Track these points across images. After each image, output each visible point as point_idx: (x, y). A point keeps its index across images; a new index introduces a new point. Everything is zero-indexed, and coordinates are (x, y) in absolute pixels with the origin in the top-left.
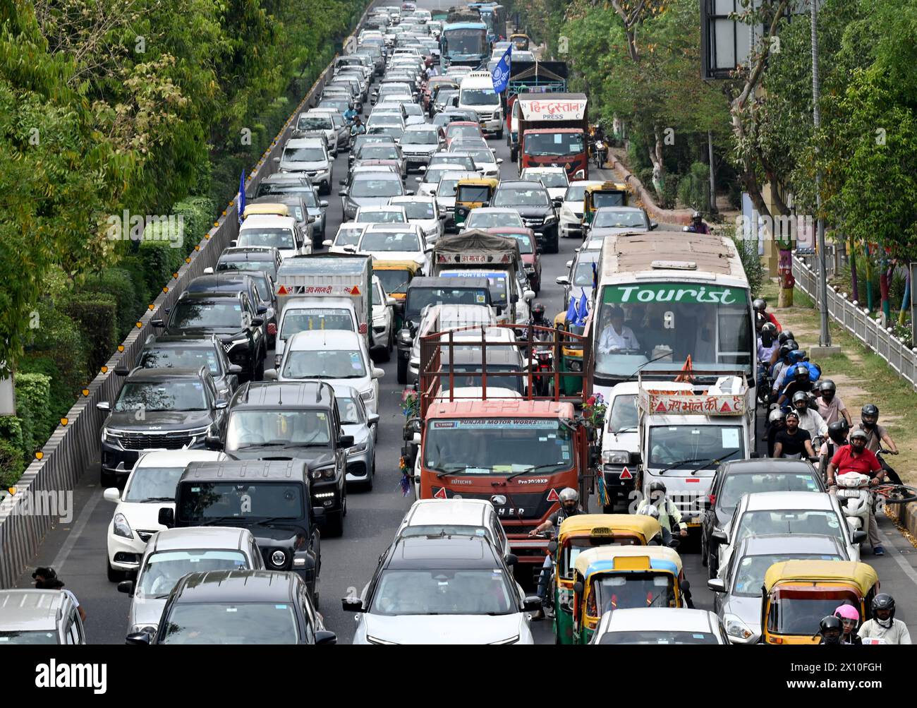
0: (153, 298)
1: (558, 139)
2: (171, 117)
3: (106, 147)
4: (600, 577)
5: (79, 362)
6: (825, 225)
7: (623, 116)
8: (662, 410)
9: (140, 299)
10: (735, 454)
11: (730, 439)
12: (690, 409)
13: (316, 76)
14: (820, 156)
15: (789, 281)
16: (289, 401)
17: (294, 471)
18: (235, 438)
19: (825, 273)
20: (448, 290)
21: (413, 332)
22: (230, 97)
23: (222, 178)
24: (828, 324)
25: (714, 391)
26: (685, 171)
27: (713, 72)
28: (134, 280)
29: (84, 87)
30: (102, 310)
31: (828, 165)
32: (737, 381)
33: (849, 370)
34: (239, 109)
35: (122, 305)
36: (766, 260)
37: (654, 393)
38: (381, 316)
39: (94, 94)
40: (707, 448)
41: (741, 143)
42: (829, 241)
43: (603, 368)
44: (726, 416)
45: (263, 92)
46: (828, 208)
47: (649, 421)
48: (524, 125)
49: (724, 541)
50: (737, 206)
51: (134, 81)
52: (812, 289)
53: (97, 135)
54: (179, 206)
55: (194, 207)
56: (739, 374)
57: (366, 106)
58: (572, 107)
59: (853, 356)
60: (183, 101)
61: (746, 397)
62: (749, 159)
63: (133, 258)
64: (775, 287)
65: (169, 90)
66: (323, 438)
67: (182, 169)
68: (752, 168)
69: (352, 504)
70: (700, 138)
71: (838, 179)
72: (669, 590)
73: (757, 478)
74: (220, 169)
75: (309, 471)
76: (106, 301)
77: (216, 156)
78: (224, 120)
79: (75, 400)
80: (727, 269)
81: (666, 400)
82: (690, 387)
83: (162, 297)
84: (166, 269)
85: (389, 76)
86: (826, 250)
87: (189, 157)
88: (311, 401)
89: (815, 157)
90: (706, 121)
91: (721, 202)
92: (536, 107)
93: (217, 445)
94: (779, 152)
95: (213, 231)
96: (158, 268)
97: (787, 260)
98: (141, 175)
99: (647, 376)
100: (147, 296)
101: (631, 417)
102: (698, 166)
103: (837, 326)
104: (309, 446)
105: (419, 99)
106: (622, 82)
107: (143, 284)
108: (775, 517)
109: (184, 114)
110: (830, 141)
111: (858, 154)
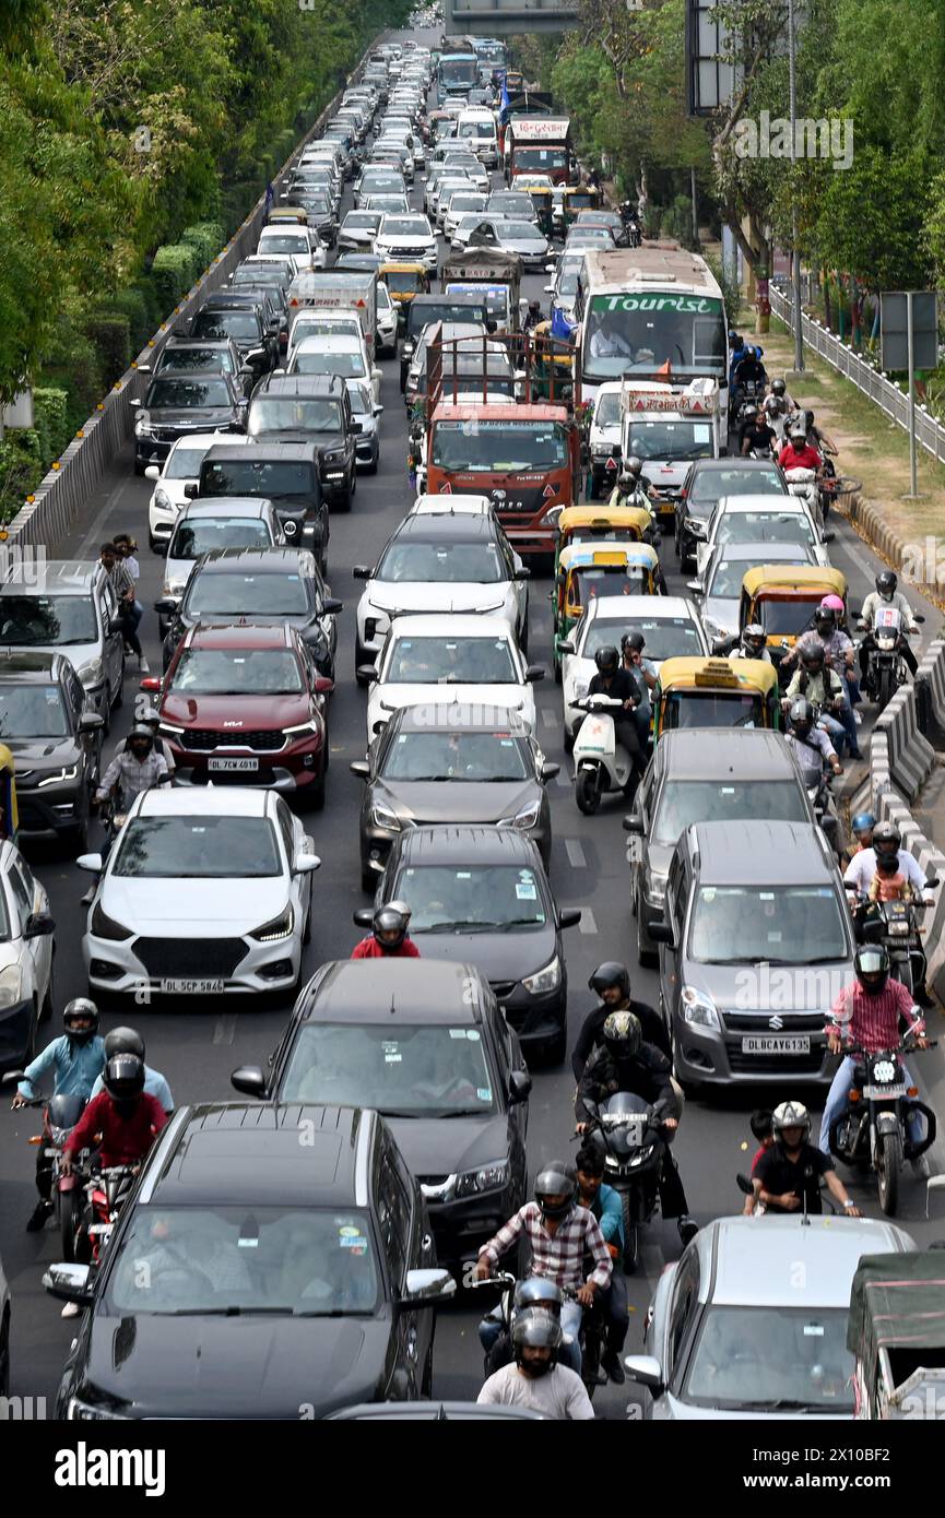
0: (164, 319)
1: (543, 156)
2: (182, 145)
3: (120, 174)
4: (581, 570)
5: (94, 379)
6: (801, 255)
7: (611, 151)
8: (640, 408)
9: (152, 319)
10: (706, 448)
11: (701, 434)
12: (665, 407)
13: (321, 109)
14: (796, 191)
15: (765, 308)
16: (304, 391)
17: (306, 452)
18: (256, 423)
19: (800, 302)
20: (448, 307)
21: (415, 345)
22: (239, 127)
23: (231, 205)
24: (802, 350)
25: (688, 391)
26: (669, 203)
27: (696, 110)
28: (147, 302)
29: (97, 118)
30: (116, 329)
31: (803, 200)
32: (710, 383)
33: (821, 393)
34: (248, 139)
35: (135, 324)
36: (744, 288)
37: (633, 394)
38: (388, 318)
39: (108, 123)
40: (681, 442)
41: (722, 178)
42: (804, 271)
43: (593, 369)
44: (698, 414)
45: (270, 125)
46: (804, 240)
47: (629, 418)
48: (515, 143)
49: (704, 539)
50: (717, 236)
51: (147, 111)
52: (787, 317)
53: (111, 162)
54: (189, 232)
55: (204, 233)
56: (712, 377)
57: (369, 138)
58: (557, 128)
59: (825, 380)
60: (193, 130)
61: (716, 397)
62: (728, 192)
63: (147, 280)
64: (753, 315)
65: (181, 120)
66: (336, 425)
67: (194, 195)
68: (732, 201)
69: (361, 485)
70: (683, 172)
71: (812, 213)
72: (644, 582)
73: (726, 476)
74: (229, 197)
75: (320, 454)
76: (120, 320)
77: (226, 183)
78: (235, 151)
79: (90, 413)
80: (702, 282)
81: (645, 399)
82: (668, 388)
83: (173, 317)
84: (177, 292)
85: (391, 110)
86: (800, 280)
87: (201, 186)
88: (325, 392)
89: (793, 191)
90: (689, 157)
91: (703, 233)
92: (525, 128)
93: (241, 429)
94: (758, 186)
95: (222, 256)
96: (169, 289)
97: (764, 289)
98: (153, 203)
99: (629, 377)
100: (159, 316)
101: (614, 413)
102: (681, 199)
103: (811, 351)
104: (322, 432)
105: (419, 132)
106: (610, 118)
107: (156, 305)
108: (750, 518)
109: (195, 143)
110: (807, 177)
111: (833, 189)
